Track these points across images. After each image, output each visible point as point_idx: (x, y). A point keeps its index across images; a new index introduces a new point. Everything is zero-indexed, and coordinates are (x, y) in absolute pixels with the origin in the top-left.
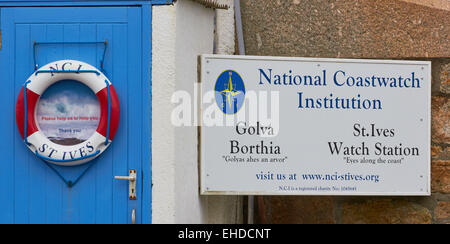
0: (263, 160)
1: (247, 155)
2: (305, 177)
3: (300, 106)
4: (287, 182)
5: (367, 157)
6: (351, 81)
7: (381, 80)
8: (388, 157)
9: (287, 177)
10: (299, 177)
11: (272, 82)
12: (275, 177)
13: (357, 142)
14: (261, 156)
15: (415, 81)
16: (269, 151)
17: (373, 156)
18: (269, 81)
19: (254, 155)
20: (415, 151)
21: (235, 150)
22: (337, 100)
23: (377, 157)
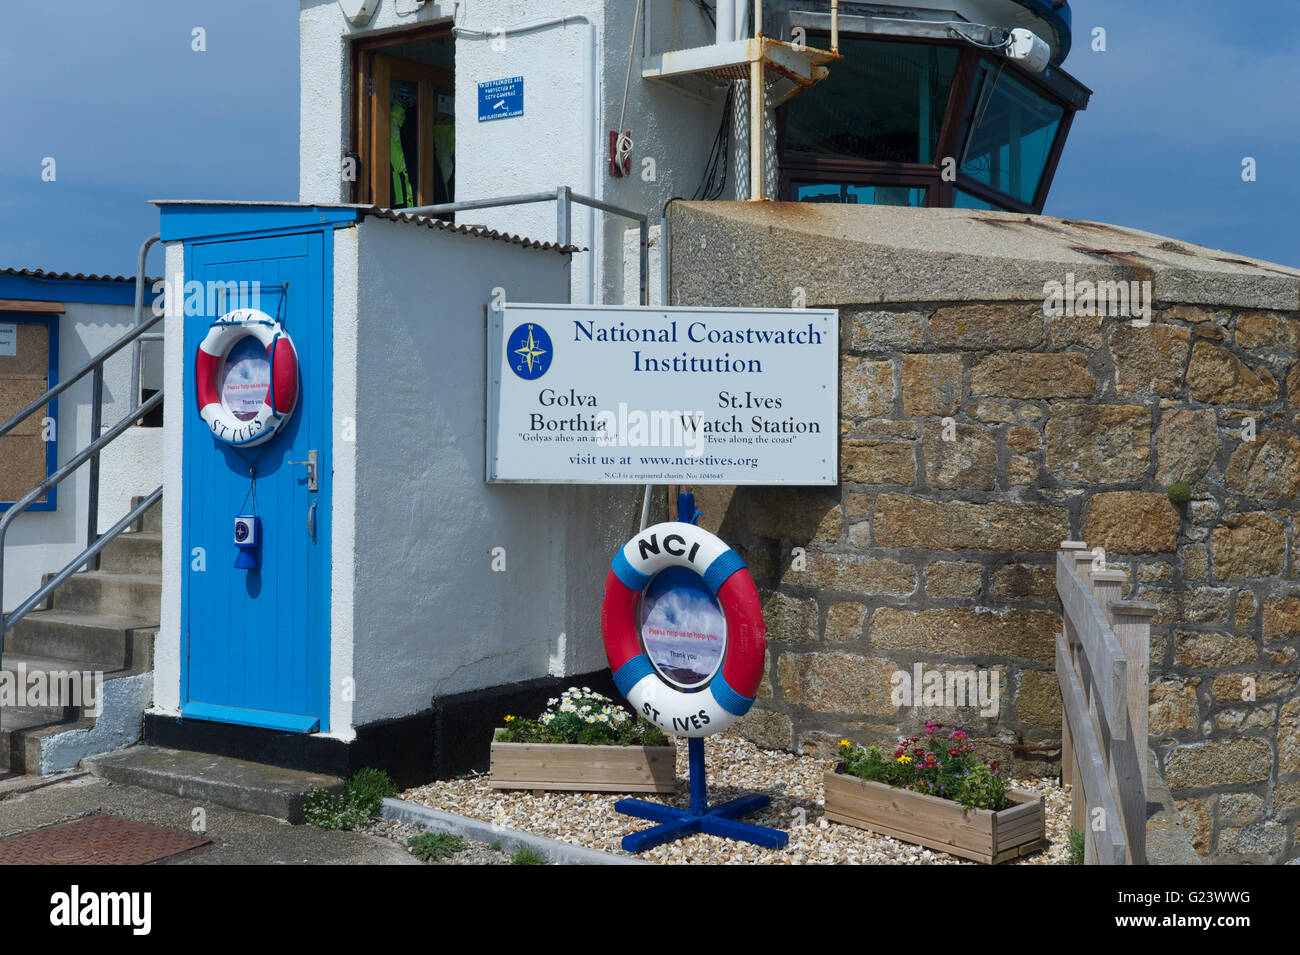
0: (580, 439)
1: (558, 432)
2: (644, 461)
3: (637, 369)
4: (616, 468)
5: (739, 435)
6: (714, 337)
7: (761, 335)
8: (771, 436)
9: (618, 461)
10: (635, 461)
11: (595, 337)
12: (598, 461)
13: (725, 415)
14: (576, 434)
15: (814, 336)
16: (589, 426)
17: (747, 433)
18: (590, 336)
19: (567, 432)
20: (814, 427)
21: (538, 425)
22: (693, 361)
23: (755, 436)
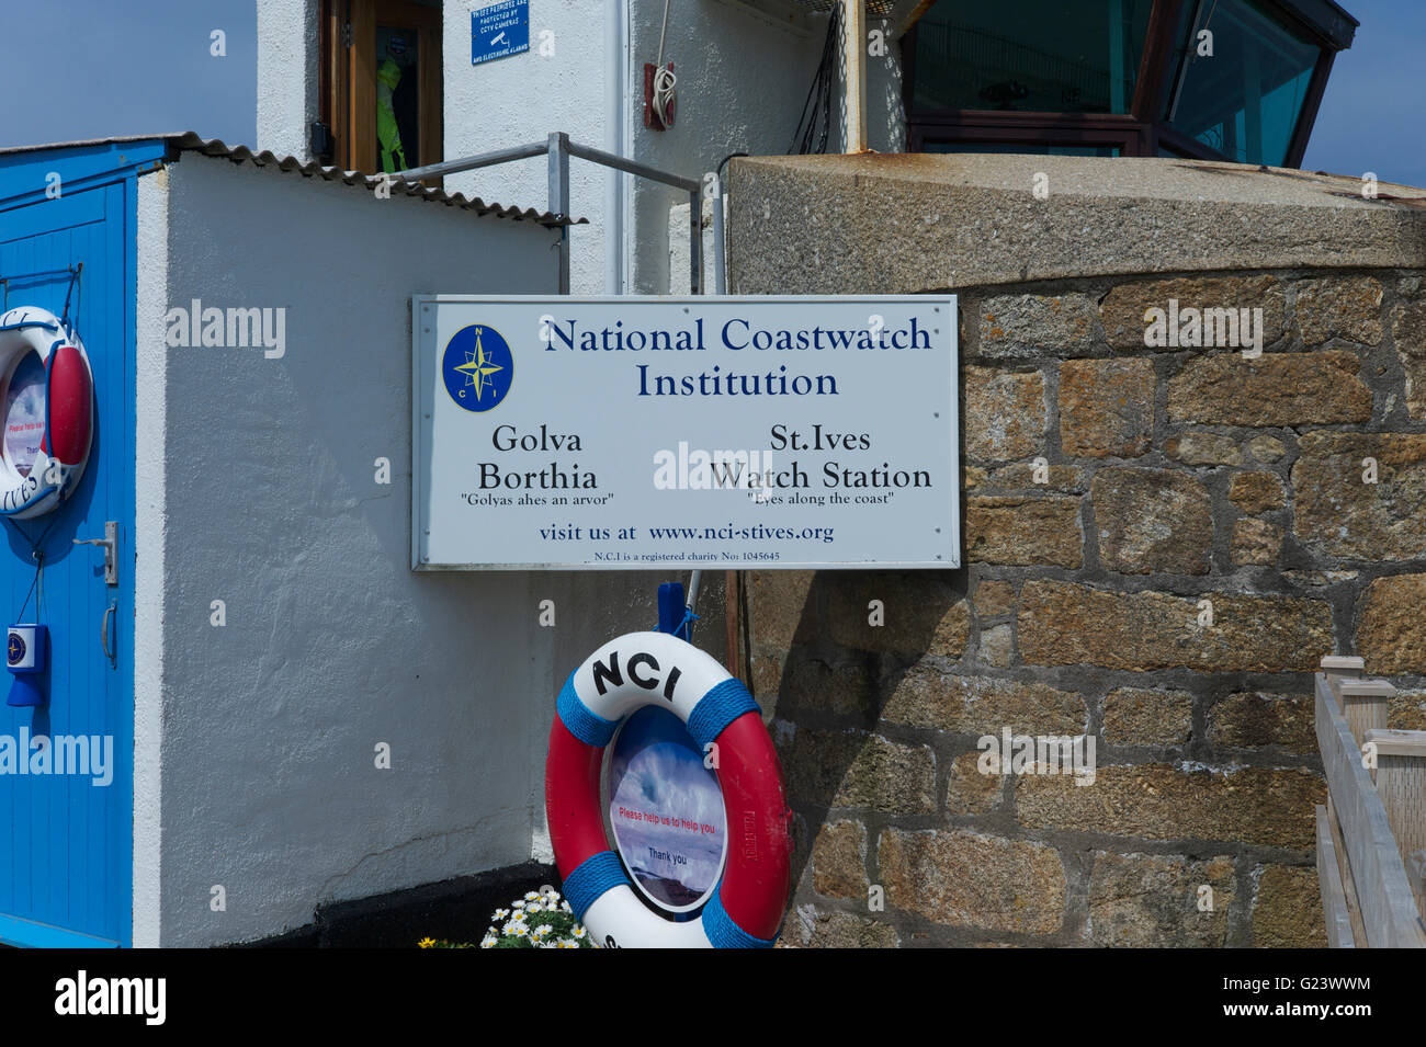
0: (555, 502)
1: (522, 491)
2: (656, 533)
3: (644, 392)
4: (613, 544)
5: (803, 492)
6: (763, 340)
7: (837, 337)
8: (853, 492)
9: (614, 534)
10: (642, 534)
11: (577, 343)
12: (585, 534)
13: (781, 461)
14: (550, 494)
15: (919, 336)
16: (570, 482)
17: (817, 487)
18: (570, 344)
19: (536, 491)
20: (922, 479)
21: (490, 481)
22: (730, 378)
23: (827, 493)
